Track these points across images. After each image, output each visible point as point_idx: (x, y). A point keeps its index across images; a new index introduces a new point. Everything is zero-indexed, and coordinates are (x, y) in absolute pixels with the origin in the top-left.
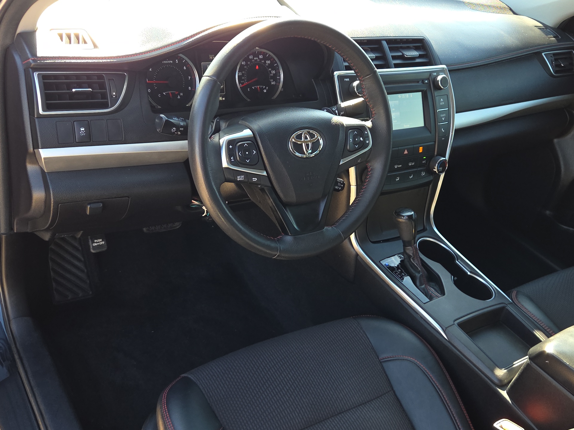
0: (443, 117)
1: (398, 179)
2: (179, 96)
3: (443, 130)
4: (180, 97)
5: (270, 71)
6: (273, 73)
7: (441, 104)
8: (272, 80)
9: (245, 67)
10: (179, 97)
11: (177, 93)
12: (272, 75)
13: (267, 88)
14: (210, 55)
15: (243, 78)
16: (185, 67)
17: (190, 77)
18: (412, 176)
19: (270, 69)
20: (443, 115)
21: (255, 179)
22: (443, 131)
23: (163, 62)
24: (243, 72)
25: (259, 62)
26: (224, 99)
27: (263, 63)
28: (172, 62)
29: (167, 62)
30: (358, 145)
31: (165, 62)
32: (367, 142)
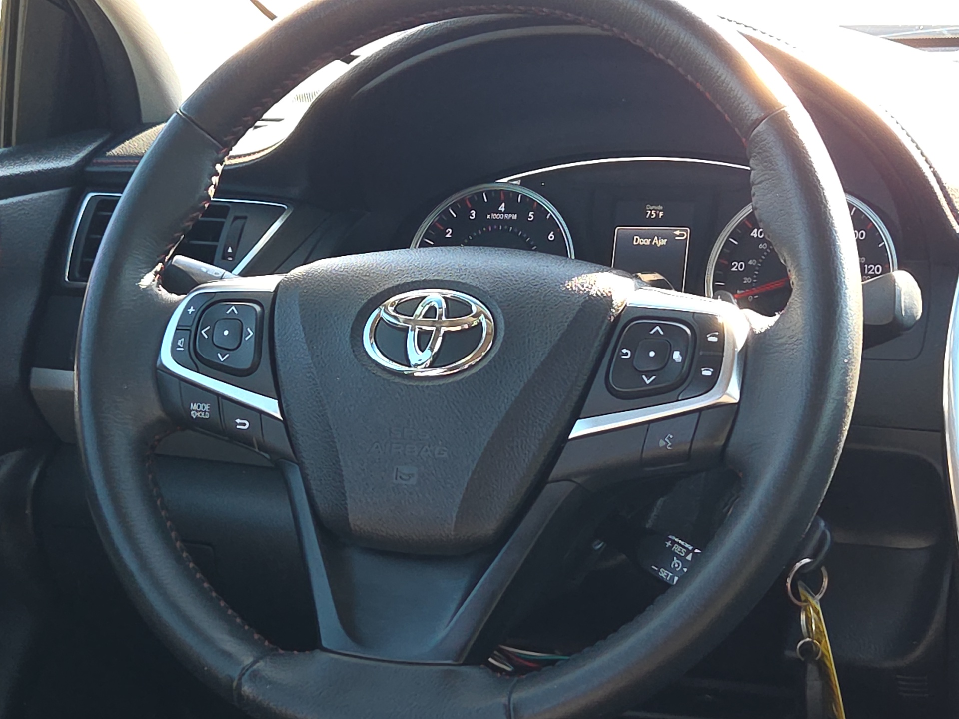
14: (649, 207)
15: (747, 280)
16: (551, 235)
21: (244, 425)
23: (489, 216)
24: (750, 262)
28: (515, 217)
29: (501, 216)
30: (653, 378)
31: (495, 216)
32: (707, 373)
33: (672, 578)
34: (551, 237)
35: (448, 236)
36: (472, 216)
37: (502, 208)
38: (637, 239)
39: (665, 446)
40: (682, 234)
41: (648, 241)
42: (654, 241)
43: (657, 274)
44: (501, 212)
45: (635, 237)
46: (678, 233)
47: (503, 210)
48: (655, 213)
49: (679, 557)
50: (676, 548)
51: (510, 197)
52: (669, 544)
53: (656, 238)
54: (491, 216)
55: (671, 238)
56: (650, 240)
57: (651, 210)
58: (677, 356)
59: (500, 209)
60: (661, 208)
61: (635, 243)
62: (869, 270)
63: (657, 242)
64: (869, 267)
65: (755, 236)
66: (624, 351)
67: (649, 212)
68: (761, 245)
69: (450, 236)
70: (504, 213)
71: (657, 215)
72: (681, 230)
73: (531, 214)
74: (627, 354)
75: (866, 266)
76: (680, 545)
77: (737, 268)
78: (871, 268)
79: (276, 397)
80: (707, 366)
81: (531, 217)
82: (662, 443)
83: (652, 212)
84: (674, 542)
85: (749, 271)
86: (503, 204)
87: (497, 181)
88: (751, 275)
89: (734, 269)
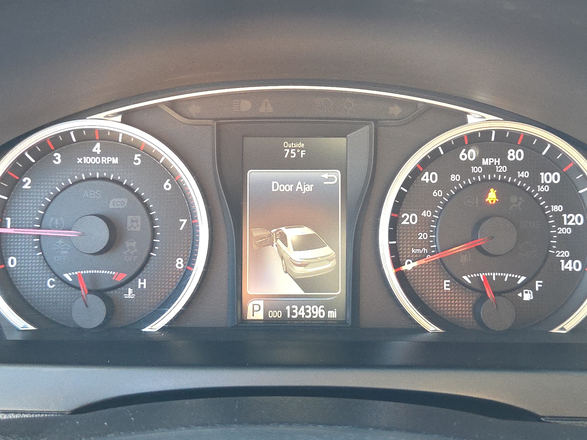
2: (130, 290)
4: (133, 292)
5: (558, 217)
6: (570, 223)
8: (566, 254)
9: (435, 194)
11: (121, 276)
12: (568, 231)
13: (538, 285)
14: (286, 144)
15: (423, 236)
16: (167, 183)
17: (185, 221)
19: (557, 208)
23: (80, 161)
24: (424, 214)
25: (503, 174)
26: (332, 314)
27: (523, 180)
28: (115, 161)
29: (95, 160)
31: (87, 160)
34: (168, 187)
35: (26, 186)
36: (57, 160)
37: (97, 148)
38: (275, 185)
40: (331, 177)
41: (291, 187)
42: (298, 188)
43: (306, 228)
44: (95, 155)
45: (273, 183)
46: (326, 176)
47: (99, 151)
48: (296, 152)
53: (299, 183)
54: (83, 161)
55: (318, 183)
56: (292, 185)
57: (290, 149)
59: (94, 150)
60: (302, 145)
61: (273, 190)
62: (568, 220)
63: (301, 188)
64: (568, 217)
65: (427, 180)
67: (288, 150)
68: (435, 192)
69: (30, 187)
70: (100, 156)
71: (298, 154)
72: (329, 173)
73: (137, 157)
75: (565, 215)
77: (409, 221)
78: (571, 217)
81: (137, 161)
83: (292, 150)
85: (424, 224)
86: (98, 145)
87: (87, 118)
88: (426, 230)
89: (404, 222)
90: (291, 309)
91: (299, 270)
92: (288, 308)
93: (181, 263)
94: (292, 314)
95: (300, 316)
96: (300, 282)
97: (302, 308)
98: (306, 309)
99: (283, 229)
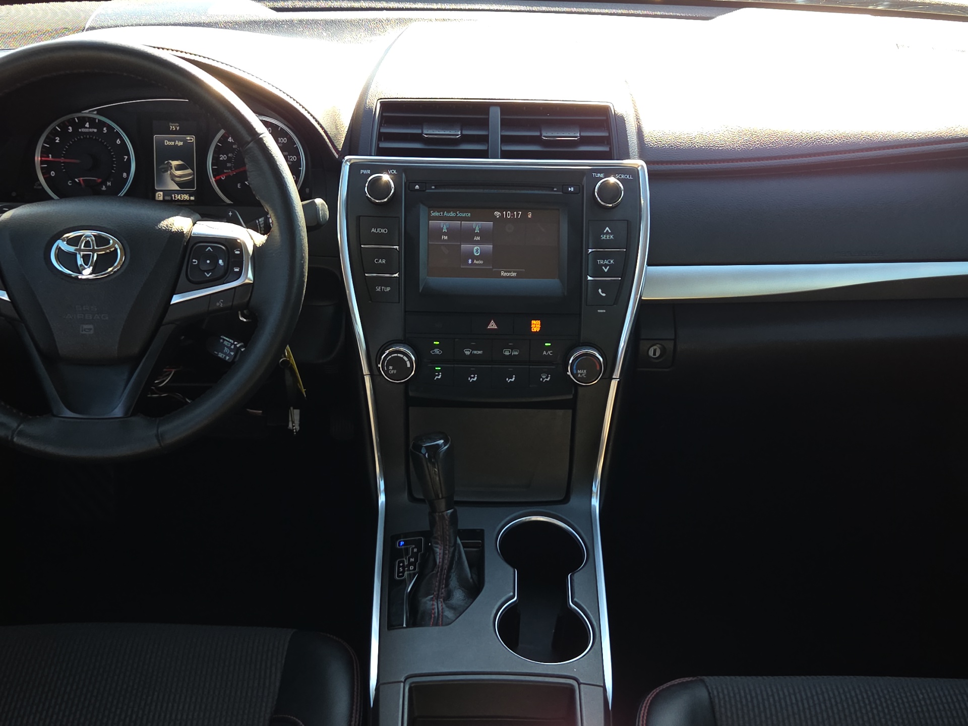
0: (606, 266)
1: (474, 378)
2: (104, 186)
3: (603, 292)
4: (106, 187)
6: (291, 160)
7: (604, 237)
9: (234, 147)
10: (104, 188)
11: (100, 180)
14: (170, 124)
15: (229, 165)
16: (118, 140)
18: (514, 378)
20: (606, 262)
22: (604, 295)
23: (80, 130)
24: (230, 155)
26: (192, 198)
28: (95, 130)
29: (87, 130)
30: (211, 273)
31: (83, 130)
32: (237, 270)
33: (225, 357)
34: (118, 142)
35: (57, 141)
36: (70, 130)
37: (87, 125)
38: (166, 142)
39: (220, 305)
40: (191, 139)
41: (173, 143)
42: (176, 143)
43: (180, 161)
44: (86, 128)
46: (188, 138)
47: (88, 126)
48: (175, 127)
49: (227, 347)
50: (226, 343)
51: (92, 121)
52: (221, 341)
53: (177, 141)
55: (185, 141)
58: (221, 262)
59: (86, 126)
60: (177, 124)
61: (166, 144)
62: (290, 159)
65: (230, 141)
66: (194, 260)
67: (171, 127)
70: (89, 128)
71: (176, 129)
72: (190, 137)
73: (105, 129)
74: (195, 262)
75: (289, 157)
76: (227, 341)
77: (223, 158)
79: (4, 289)
80: (237, 266)
81: (105, 131)
82: (218, 304)
83: (173, 127)
84: (224, 340)
85: (229, 160)
86: (88, 123)
87: (82, 112)
88: (230, 162)
89: (221, 159)
90: (175, 196)
91: (177, 179)
92: (173, 195)
93: (126, 175)
94: (175, 198)
95: (178, 199)
96: (178, 184)
97: (179, 195)
98: (181, 196)
99: (170, 161)
